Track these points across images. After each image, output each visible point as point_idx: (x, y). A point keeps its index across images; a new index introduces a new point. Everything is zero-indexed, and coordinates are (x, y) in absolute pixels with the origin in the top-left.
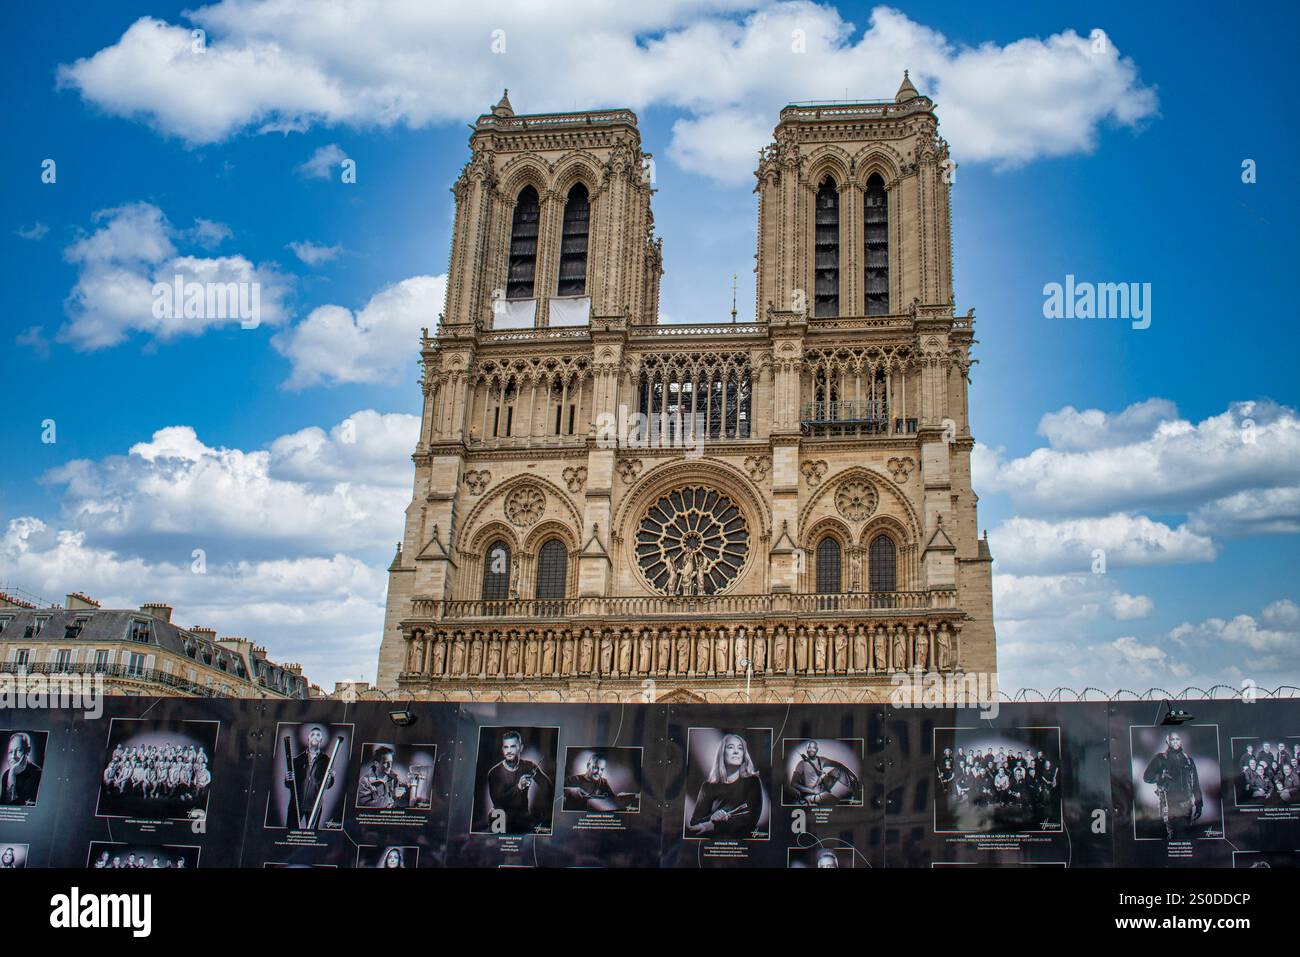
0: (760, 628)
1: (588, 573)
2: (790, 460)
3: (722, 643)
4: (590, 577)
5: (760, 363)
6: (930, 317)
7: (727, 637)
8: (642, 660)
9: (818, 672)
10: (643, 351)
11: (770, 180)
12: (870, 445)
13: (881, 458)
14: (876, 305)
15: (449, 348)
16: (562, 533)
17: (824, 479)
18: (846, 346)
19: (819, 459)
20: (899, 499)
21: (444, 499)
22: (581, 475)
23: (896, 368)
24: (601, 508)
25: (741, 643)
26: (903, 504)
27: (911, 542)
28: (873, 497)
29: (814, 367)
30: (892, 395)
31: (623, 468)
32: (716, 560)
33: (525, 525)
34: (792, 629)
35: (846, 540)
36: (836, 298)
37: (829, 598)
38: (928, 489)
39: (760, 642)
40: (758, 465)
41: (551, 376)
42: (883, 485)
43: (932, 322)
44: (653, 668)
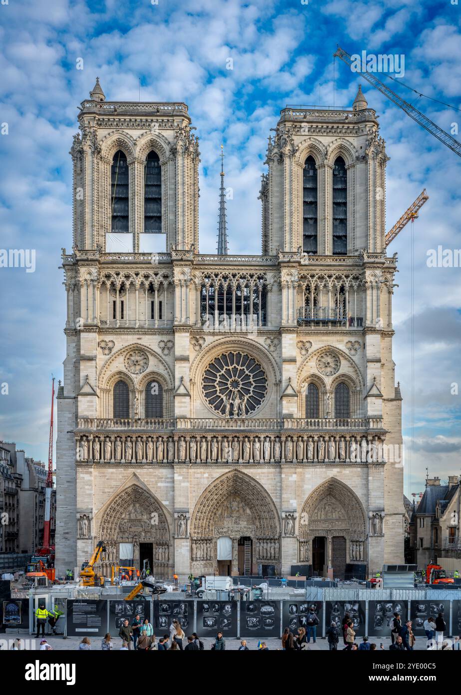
0: (278, 437)
1: (180, 405)
2: (292, 342)
3: (257, 445)
4: (181, 407)
5: (272, 281)
6: (372, 260)
7: (259, 441)
8: (213, 453)
9: (309, 460)
10: (202, 271)
11: (276, 159)
12: (336, 333)
13: (342, 341)
14: (339, 243)
15: (83, 265)
16: (159, 378)
17: (310, 351)
18: (323, 273)
19: (307, 340)
20: (352, 364)
21: (90, 359)
22: (170, 345)
23: (351, 286)
24: (185, 367)
25: (267, 444)
26: (354, 367)
27: (358, 389)
28: (337, 362)
29: (304, 285)
30: (349, 302)
31: (193, 342)
32: (249, 395)
33: (137, 374)
34: (295, 439)
35: (322, 386)
36: (316, 236)
37: (315, 421)
38: (369, 361)
39: (277, 445)
40: (272, 342)
41: (147, 283)
42: (343, 356)
43: (373, 263)
44: (220, 458)
